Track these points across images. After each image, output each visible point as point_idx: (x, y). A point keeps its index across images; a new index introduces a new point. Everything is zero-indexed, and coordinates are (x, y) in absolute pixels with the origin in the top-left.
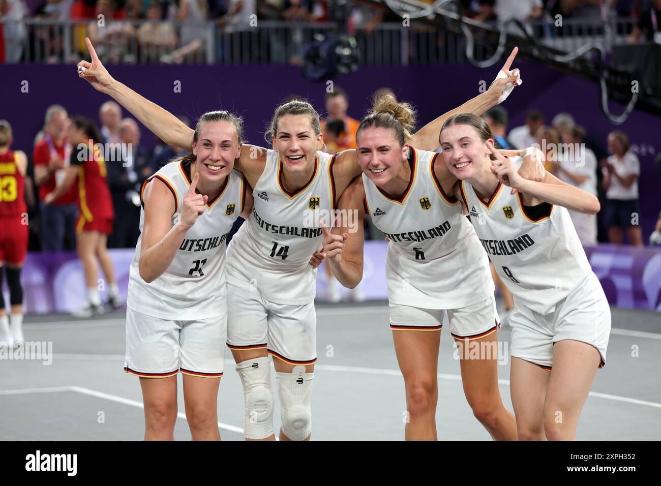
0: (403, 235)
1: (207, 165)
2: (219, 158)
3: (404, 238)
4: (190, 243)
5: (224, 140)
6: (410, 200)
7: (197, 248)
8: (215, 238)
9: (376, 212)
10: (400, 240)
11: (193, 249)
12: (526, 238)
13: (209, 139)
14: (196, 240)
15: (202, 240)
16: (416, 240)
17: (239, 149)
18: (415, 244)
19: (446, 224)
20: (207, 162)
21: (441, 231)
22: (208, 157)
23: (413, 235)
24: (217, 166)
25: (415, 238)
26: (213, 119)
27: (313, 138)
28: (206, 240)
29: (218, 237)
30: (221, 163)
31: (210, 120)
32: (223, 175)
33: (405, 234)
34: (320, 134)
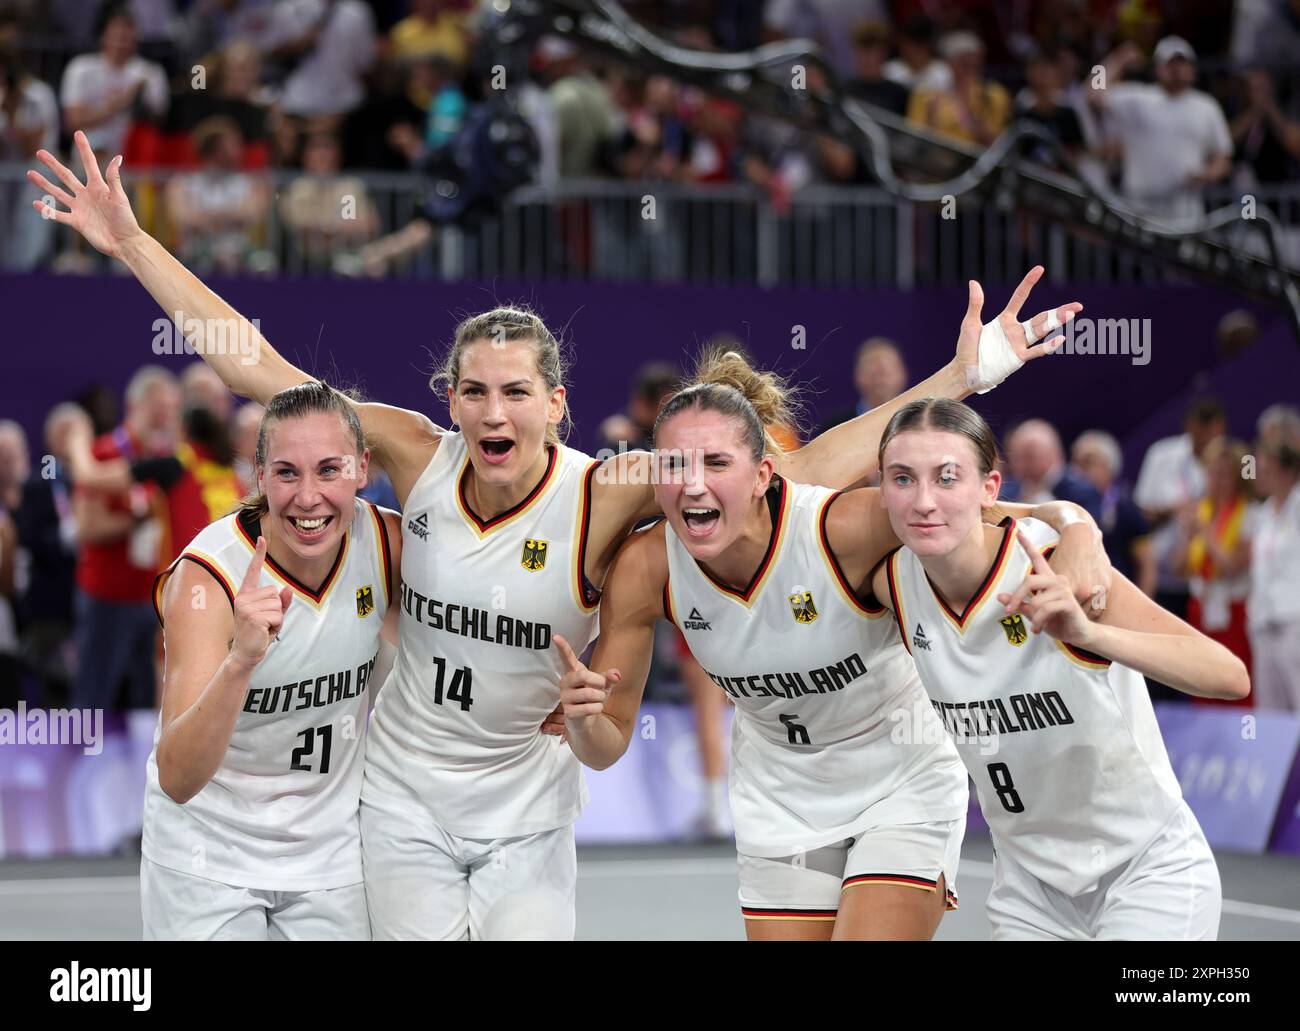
0: (751, 680)
1: (292, 520)
2: (318, 499)
3: (753, 687)
4: (283, 694)
5: (321, 459)
6: (766, 597)
7: (303, 701)
8: (341, 675)
9: (691, 617)
10: (746, 694)
11: (293, 705)
12: (1053, 699)
13: (287, 461)
14: (295, 685)
15: (310, 682)
16: (782, 695)
17: (362, 466)
18: (780, 704)
19: (853, 662)
20: (292, 512)
21: (841, 677)
22: (292, 499)
23: (774, 682)
24: (315, 520)
25: (780, 689)
26: (292, 413)
27: (539, 397)
28: (320, 680)
29: (348, 673)
30: (325, 511)
31: (286, 415)
32: (332, 539)
33: (757, 678)
34: (557, 388)
